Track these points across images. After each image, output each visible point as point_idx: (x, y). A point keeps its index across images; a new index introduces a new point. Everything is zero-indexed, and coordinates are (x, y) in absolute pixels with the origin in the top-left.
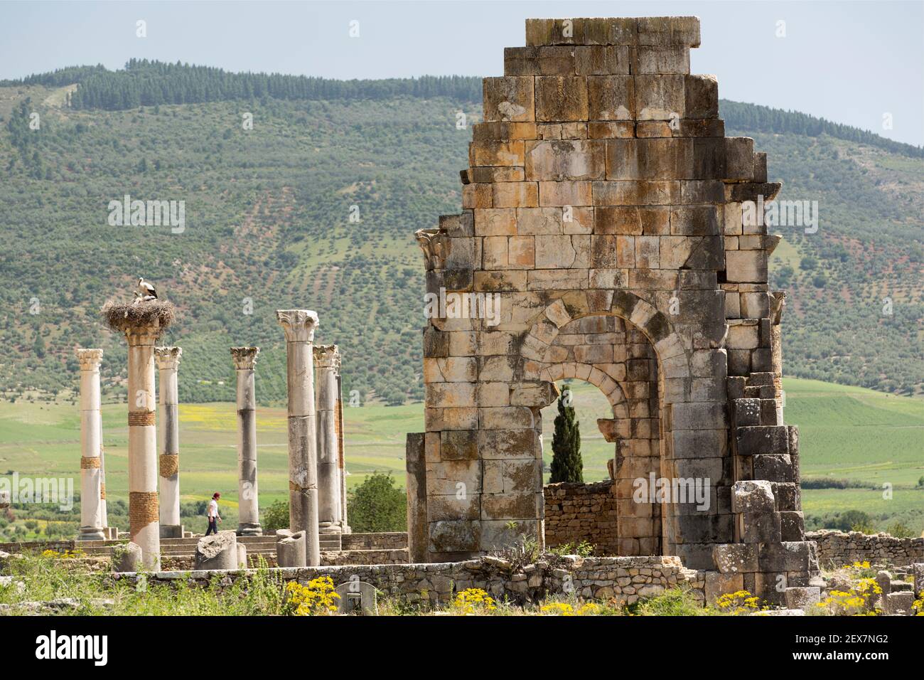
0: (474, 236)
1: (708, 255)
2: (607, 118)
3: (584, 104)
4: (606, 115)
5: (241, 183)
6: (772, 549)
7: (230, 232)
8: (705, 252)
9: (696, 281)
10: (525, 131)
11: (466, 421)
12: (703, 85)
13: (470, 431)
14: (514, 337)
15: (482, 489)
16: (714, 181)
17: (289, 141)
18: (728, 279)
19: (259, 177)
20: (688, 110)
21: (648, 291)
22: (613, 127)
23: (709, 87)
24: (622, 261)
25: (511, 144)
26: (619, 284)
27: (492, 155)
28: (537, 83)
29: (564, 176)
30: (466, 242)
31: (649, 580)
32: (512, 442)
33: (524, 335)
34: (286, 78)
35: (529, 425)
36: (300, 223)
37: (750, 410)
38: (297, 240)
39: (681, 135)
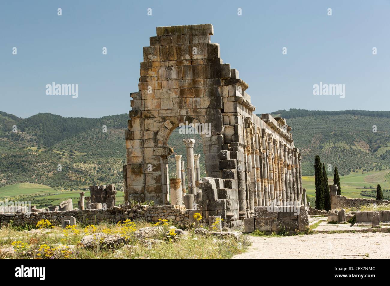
0: (141, 99)
1: (216, 103)
2: (183, 59)
3: (175, 55)
4: (182, 58)
5: (312, 132)
6: (212, 202)
7: (310, 142)
8: (215, 102)
9: (212, 112)
10: (157, 64)
11: (139, 161)
12: (213, 47)
13: (140, 164)
14: (154, 132)
15: (145, 183)
16: (217, 78)
17: (321, 124)
18: (225, 112)
19: (315, 131)
20: (208, 55)
21: (197, 116)
22: (185, 61)
23: (215, 47)
24: (188, 106)
25: (152, 69)
26: (188, 114)
27: (147, 72)
28: (160, 48)
29: (169, 79)
30: (139, 101)
31: (170, 214)
32: (154, 167)
33: (158, 131)
34: (320, 111)
35: (159, 162)
36: (323, 140)
37: (224, 155)
38: (323, 143)
39: (206, 64)
